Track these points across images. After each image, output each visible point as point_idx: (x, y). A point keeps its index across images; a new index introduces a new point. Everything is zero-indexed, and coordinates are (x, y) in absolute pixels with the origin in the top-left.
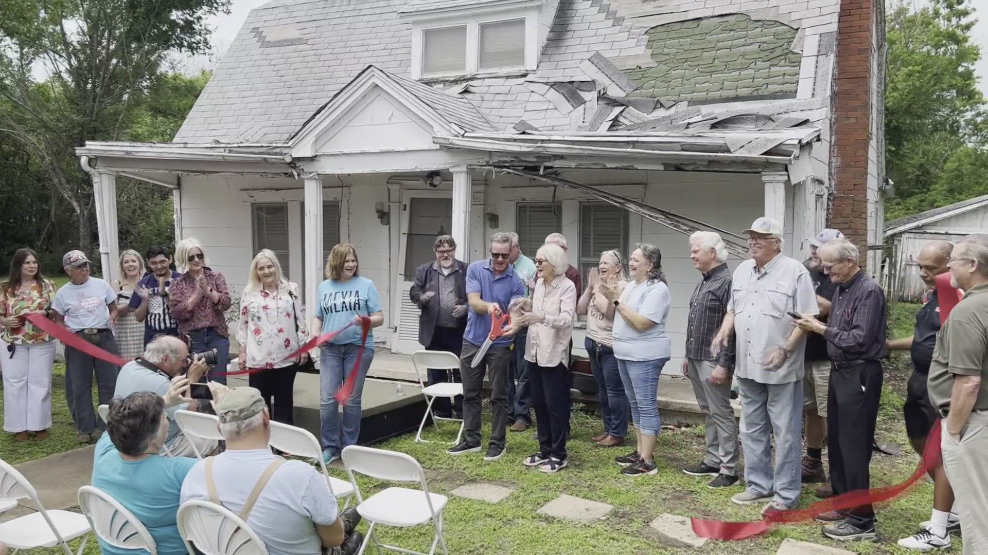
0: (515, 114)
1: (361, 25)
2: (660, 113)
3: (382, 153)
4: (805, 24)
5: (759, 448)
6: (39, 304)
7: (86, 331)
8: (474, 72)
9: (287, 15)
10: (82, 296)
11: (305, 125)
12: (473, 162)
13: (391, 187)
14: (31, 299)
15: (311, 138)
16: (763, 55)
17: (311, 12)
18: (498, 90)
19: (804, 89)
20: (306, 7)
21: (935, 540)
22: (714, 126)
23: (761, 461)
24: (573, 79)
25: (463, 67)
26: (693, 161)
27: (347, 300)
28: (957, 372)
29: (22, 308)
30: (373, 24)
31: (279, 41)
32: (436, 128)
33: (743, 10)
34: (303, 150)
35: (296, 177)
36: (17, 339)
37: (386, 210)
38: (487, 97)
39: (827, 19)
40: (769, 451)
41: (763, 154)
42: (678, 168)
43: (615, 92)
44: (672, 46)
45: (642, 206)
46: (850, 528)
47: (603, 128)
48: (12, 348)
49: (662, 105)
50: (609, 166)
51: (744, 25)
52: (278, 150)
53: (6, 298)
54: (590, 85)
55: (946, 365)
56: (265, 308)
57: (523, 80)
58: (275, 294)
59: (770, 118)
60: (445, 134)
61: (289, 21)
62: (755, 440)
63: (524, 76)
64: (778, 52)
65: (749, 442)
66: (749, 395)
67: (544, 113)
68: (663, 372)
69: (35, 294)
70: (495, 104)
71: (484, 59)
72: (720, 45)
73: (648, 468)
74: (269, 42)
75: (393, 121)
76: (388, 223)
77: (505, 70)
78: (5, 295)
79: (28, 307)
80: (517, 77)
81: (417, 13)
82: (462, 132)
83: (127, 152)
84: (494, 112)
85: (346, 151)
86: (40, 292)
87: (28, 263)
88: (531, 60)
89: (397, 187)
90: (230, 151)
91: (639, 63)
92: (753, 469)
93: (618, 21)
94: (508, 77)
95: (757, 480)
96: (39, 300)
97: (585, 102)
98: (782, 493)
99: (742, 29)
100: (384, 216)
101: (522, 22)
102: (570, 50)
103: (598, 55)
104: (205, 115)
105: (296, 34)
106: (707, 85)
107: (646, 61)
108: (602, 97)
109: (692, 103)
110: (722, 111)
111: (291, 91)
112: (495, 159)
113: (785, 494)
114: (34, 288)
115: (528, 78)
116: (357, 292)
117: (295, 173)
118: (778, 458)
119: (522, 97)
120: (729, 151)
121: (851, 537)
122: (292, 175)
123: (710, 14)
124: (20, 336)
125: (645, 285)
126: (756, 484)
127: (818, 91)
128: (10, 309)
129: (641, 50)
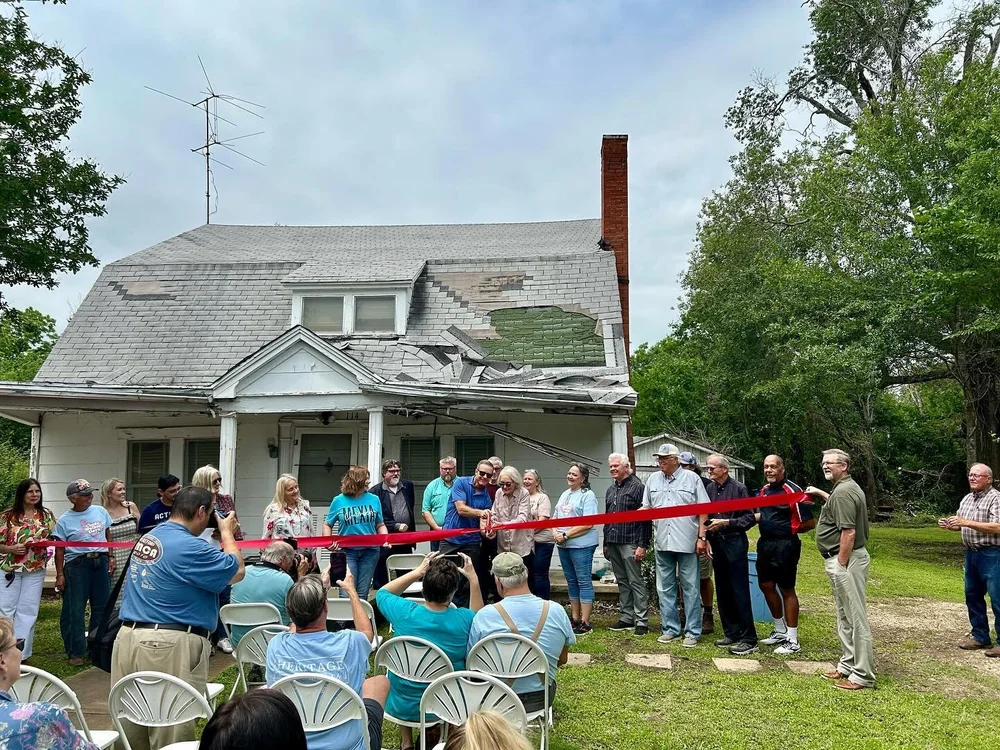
0: (396, 368)
1: (229, 288)
2: (512, 372)
3: (304, 395)
4: (600, 317)
5: (672, 602)
6: (43, 532)
7: (88, 556)
8: (350, 333)
9: (147, 273)
10: (84, 522)
11: (230, 371)
12: (389, 404)
13: (282, 425)
14: (35, 526)
15: (235, 382)
16: (577, 335)
17: (174, 273)
18: (375, 348)
19: (610, 360)
20: (167, 268)
21: (794, 646)
22: (556, 383)
23: (674, 610)
24: (438, 344)
25: (341, 329)
26: (565, 407)
27: (365, 514)
28: (845, 527)
29: (27, 536)
30: (242, 288)
31: (144, 296)
32: (359, 377)
33: (556, 304)
34: (228, 392)
35: (214, 416)
36: (18, 567)
37: (276, 445)
38: (366, 353)
39: (615, 315)
40: (680, 602)
41: (617, 403)
42: (554, 411)
43: (473, 355)
44: (509, 325)
45: (524, 439)
46: (745, 646)
47: (474, 381)
48: (10, 577)
49: (513, 367)
50: (502, 409)
51: (558, 314)
52: (199, 392)
53: (9, 527)
54: (455, 349)
55: (834, 524)
56: (292, 522)
57: (395, 342)
58: (296, 510)
59: (592, 379)
60: (367, 382)
61: (151, 278)
62: (669, 596)
63: (396, 339)
64: (586, 335)
65: (665, 598)
66: (665, 563)
67: (419, 368)
68: (594, 555)
69: (38, 522)
70: (374, 360)
71: (359, 324)
72: (545, 326)
73: (588, 629)
74: (132, 295)
75: (315, 370)
76: (278, 456)
77: (378, 334)
78: (8, 523)
79: (32, 536)
80: (389, 339)
81: (299, 284)
82: (383, 381)
83: (18, 391)
84: (375, 365)
85: (268, 394)
86: (42, 520)
87: (32, 491)
88: (401, 327)
89: (290, 425)
90: (144, 392)
91: (489, 335)
92: (670, 617)
93: (464, 304)
94: (381, 339)
95: (672, 625)
96: (42, 529)
97: (452, 362)
98: (693, 630)
99: (559, 317)
100: (274, 451)
101: (392, 298)
102: (430, 322)
103: (453, 327)
104: (67, 357)
105: (161, 291)
106: (541, 354)
107: (493, 335)
108: (465, 359)
109: (535, 366)
110: (559, 372)
111: (165, 340)
112: (410, 402)
113: (694, 631)
114: (36, 517)
115: (400, 341)
116: (370, 507)
117: (213, 412)
118: (689, 607)
119: (398, 355)
120: (592, 400)
121: (747, 652)
122: (211, 414)
123: (532, 305)
124: (21, 564)
125: (579, 493)
126: (672, 628)
127: (619, 362)
128: (16, 537)
129: (487, 326)
